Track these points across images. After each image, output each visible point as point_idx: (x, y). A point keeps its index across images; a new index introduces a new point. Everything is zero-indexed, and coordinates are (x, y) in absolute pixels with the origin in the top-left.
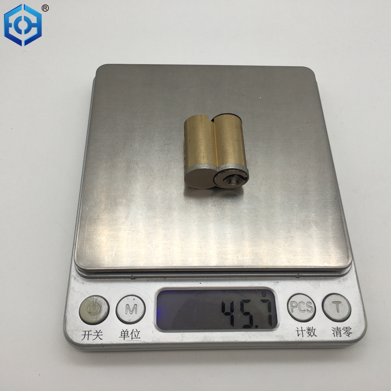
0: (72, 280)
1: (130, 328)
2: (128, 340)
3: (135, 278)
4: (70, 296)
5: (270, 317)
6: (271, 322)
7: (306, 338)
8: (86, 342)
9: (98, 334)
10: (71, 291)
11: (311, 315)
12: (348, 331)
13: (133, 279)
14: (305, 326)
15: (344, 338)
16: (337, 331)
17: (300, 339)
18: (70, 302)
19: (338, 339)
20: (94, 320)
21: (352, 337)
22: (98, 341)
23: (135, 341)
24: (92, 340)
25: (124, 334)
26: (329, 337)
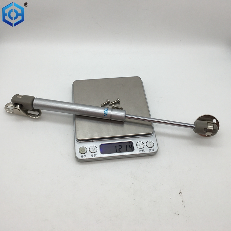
0: (76, 143)
1: (94, 154)
2: (93, 157)
3: (93, 141)
4: (76, 147)
5: (132, 149)
6: (132, 150)
7: (142, 152)
8: (82, 158)
9: (85, 156)
10: (76, 146)
11: (143, 147)
12: (153, 150)
13: (92, 142)
14: (142, 149)
15: (152, 152)
16: (150, 150)
17: (140, 153)
18: (76, 149)
19: (151, 152)
20: (84, 152)
21: (154, 151)
22: (85, 158)
23: (95, 157)
24: (84, 158)
25: (92, 156)
26: (148, 152)
